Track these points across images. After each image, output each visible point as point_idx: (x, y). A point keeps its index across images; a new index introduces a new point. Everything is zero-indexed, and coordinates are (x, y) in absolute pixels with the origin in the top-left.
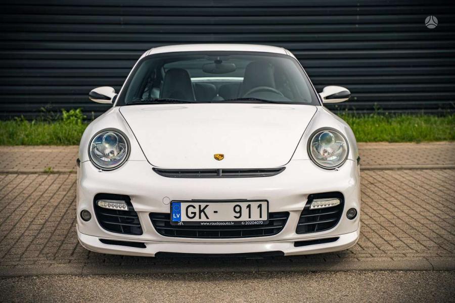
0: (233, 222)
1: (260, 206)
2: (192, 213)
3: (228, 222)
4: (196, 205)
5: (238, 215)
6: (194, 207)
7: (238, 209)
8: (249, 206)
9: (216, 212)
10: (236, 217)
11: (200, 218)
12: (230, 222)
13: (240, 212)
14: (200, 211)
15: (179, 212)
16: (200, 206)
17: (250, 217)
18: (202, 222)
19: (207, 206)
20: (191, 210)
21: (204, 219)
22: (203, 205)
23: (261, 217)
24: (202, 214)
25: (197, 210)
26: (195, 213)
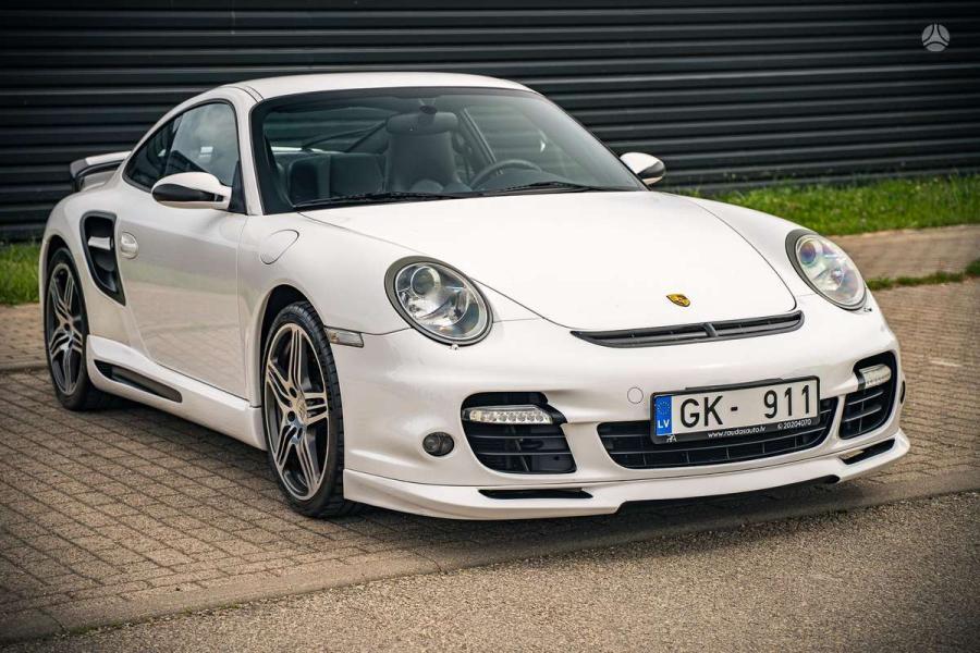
0: (763, 426)
1: (806, 390)
2: (692, 415)
3: (756, 427)
4: (699, 398)
5: (771, 411)
6: (696, 403)
7: (771, 399)
8: (789, 392)
9: (734, 409)
10: (768, 416)
11: (706, 424)
12: (759, 426)
13: (775, 405)
14: (707, 410)
15: (669, 416)
16: (706, 400)
17: (790, 414)
18: (711, 432)
19: (719, 398)
20: (690, 408)
21: (713, 425)
22: (712, 397)
23: (807, 411)
24: (711, 415)
25: (700, 409)
26: (696, 415)
